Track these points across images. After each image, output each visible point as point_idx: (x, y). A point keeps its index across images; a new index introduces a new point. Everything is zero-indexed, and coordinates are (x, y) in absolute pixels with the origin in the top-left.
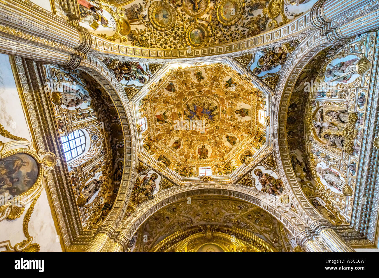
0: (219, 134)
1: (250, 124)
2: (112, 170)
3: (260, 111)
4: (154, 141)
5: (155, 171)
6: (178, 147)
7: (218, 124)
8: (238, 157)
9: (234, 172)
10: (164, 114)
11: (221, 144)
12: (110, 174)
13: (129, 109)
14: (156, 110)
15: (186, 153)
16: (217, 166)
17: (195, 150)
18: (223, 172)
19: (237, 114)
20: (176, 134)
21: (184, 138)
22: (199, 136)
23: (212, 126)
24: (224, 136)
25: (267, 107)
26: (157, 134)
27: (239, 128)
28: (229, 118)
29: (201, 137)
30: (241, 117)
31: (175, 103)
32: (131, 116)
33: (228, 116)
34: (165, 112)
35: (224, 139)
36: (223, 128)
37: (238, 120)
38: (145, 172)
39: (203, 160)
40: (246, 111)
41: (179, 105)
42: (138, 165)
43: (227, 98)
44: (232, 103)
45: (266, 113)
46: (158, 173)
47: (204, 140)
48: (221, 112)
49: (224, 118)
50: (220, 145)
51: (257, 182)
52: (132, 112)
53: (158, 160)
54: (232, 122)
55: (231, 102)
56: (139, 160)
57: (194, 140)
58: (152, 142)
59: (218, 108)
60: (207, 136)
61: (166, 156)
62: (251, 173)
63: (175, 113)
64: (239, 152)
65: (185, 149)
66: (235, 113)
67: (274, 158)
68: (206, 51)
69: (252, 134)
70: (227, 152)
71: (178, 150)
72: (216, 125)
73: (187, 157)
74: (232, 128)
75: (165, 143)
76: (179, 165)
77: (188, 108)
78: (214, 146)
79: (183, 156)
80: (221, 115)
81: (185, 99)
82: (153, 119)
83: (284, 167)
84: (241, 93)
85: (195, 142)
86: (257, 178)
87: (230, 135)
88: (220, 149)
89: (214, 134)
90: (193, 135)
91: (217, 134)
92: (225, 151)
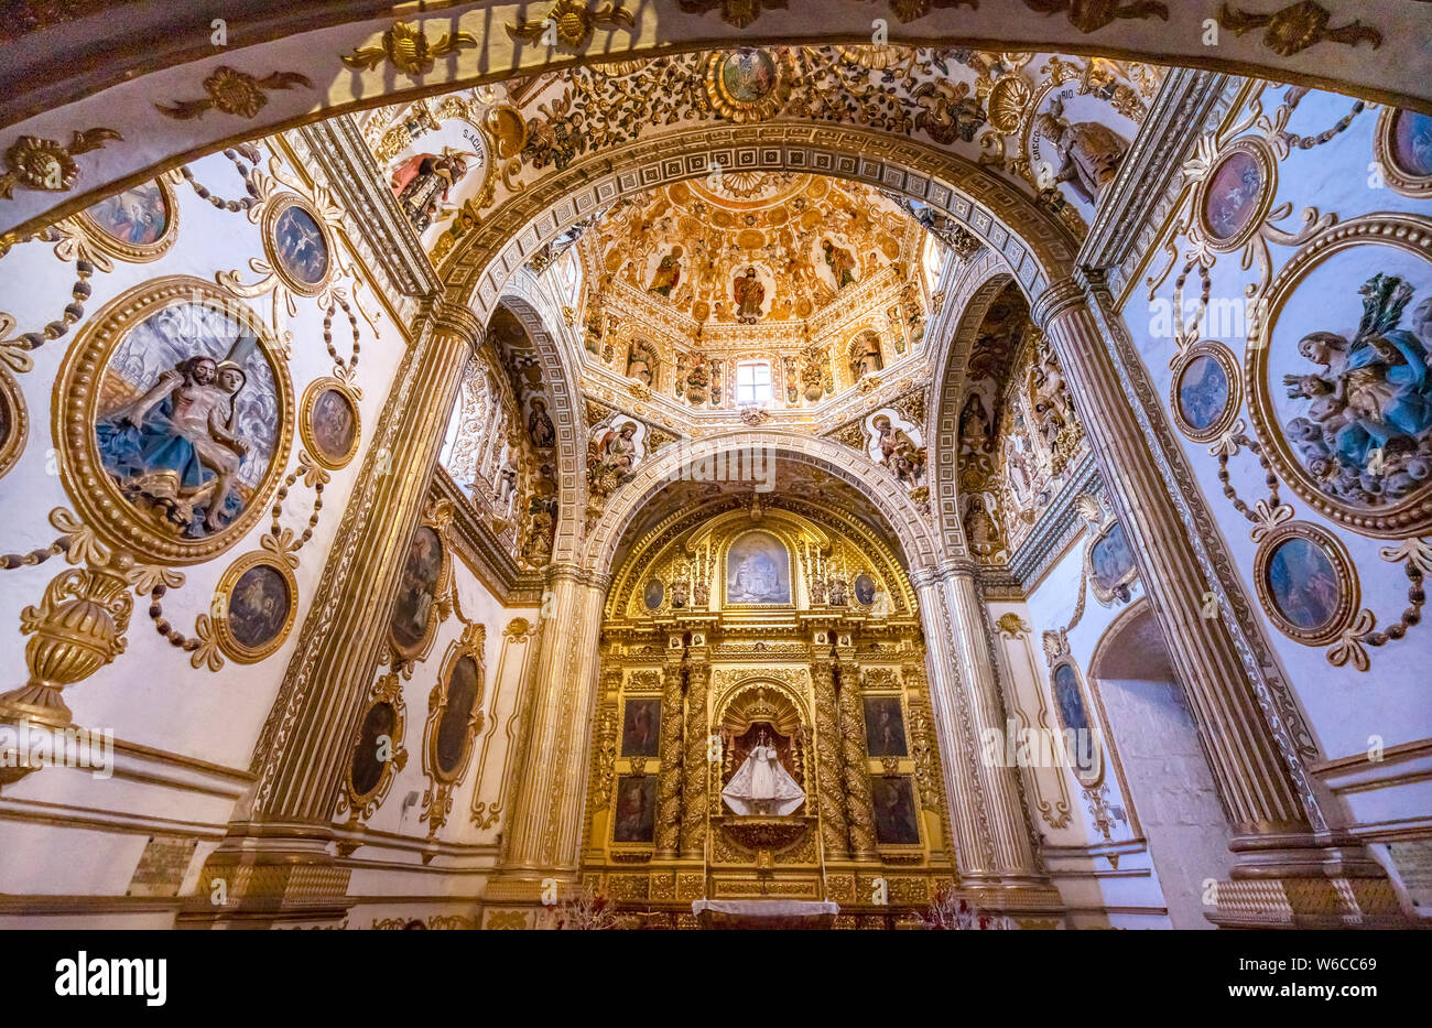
0: (801, 229)
6: (673, 282)
7: (802, 190)
9: (827, 399)
11: (805, 269)
15: (697, 298)
16: (786, 360)
17: (724, 286)
18: (801, 389)
20: (662, 235)
21: (689, 242)
22: (738, 231)
23: (784, 196)
24: (818, 238)
27: (868, 226)
29: (743, 234)
35: (817, 251)
36: (817, 206)
39: (747, 327)
47: (751, 247)
50: (802, 271)
51: (874, 443)
53: (628, 368)
54: (851, 195)
57: (720, 244)
60: (763, 231)
65: (695, 283)
69: (898, 273)
70: (819, 301)
72: (796, 193)
73: (701, 314)
74: (849, 216)
75: (631, 277)
76: (682, 361)
78: (782, 271)
79: (690, 310)
85: (723, 252)
86: (876, 434)
87: (836, 243)
88: (800, 287)
89: (787, 227)
90: (717, 228)
91: (797, 229)
92: (816, 295)
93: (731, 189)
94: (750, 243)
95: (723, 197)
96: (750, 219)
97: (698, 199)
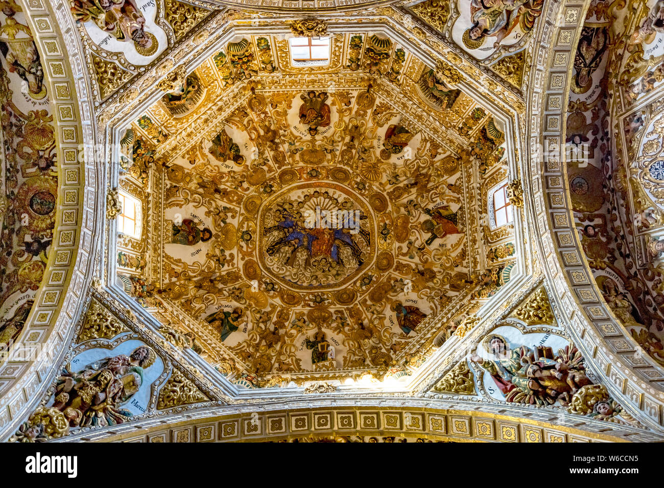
0: (265, 168)
1: (168, 197)
2: (610, 63)
3: (137, 235)
4: (469, 154)
5: (472, 58)
6: (393, 132)
7: (267, 200)
8: (209, 95)
9: (221, 47)
10: (434, 237)
11: (259, 136)
12: (620, 51)
13: (544, 258)
14: (459, 250)
15: (369, 112)
16: (274, 69)
17: (341, 120)
18: (254, 49)
19: (207, 230)
20: (399, 171)
21: (374, 160)
22: (325, 164)
23: (283, 194)
24: (248, 163)
25: (117, 248)
26: (458, 175)
27: (202, 185)
28: (233, 217)
29: (321, 161)
30: (196, 221)
31: (396, 270)
32: (539, 236)
33: (234, 222)
34: (429, 242)
35: (251, 154)
36: (252, 188)
37: (203, 209)
38: (504, 54)
39: (317, 88)
40: (179, 237)
41: (385, 262)
42: (525, 78)
43: (237, 278)
44: (220, 262)
45: (120, 230)
46: (462, 51)
47: (313, 151)
48: (256, 237)
49: (247, 219)
50: (262, 133)
52: (536, 247)
53: (458, 93)
54: (223, 203)
55: (226, 267)
56: (520, 93)
57: (343, 153)
58: (477, 150)
59: (265, 249)
61: (432, 103)
62: (169, 43)
63: (400, 239)
64: (203, 110)
65: (370, 124)
66: (214, 232)
67: (96, 87)
68: (297, 426)
69: (164, 164)
70: (242, 111)
71: (394, 121)
72: (272, 197)
73: (366, 98)
74: (222, 187)
75: (435, 146)
76: (393, 75)
77: (356, 253)
78: (281, 132)
79: (377, 102)
80: (255, 226)
81: (367, 280)
82: (468, 222)
83: (65, 58)
84: (192, 291)
85: (340, 147)
87: (230, 163)
88: (263, 121)
89: (279, 168)
90: (346, 167)
91: (270, 167)
92: (246, 114)
93: (331, 198)
94: (313, 154)
95: (338, 193)
96: (314, 174)
97: (362, 195)
